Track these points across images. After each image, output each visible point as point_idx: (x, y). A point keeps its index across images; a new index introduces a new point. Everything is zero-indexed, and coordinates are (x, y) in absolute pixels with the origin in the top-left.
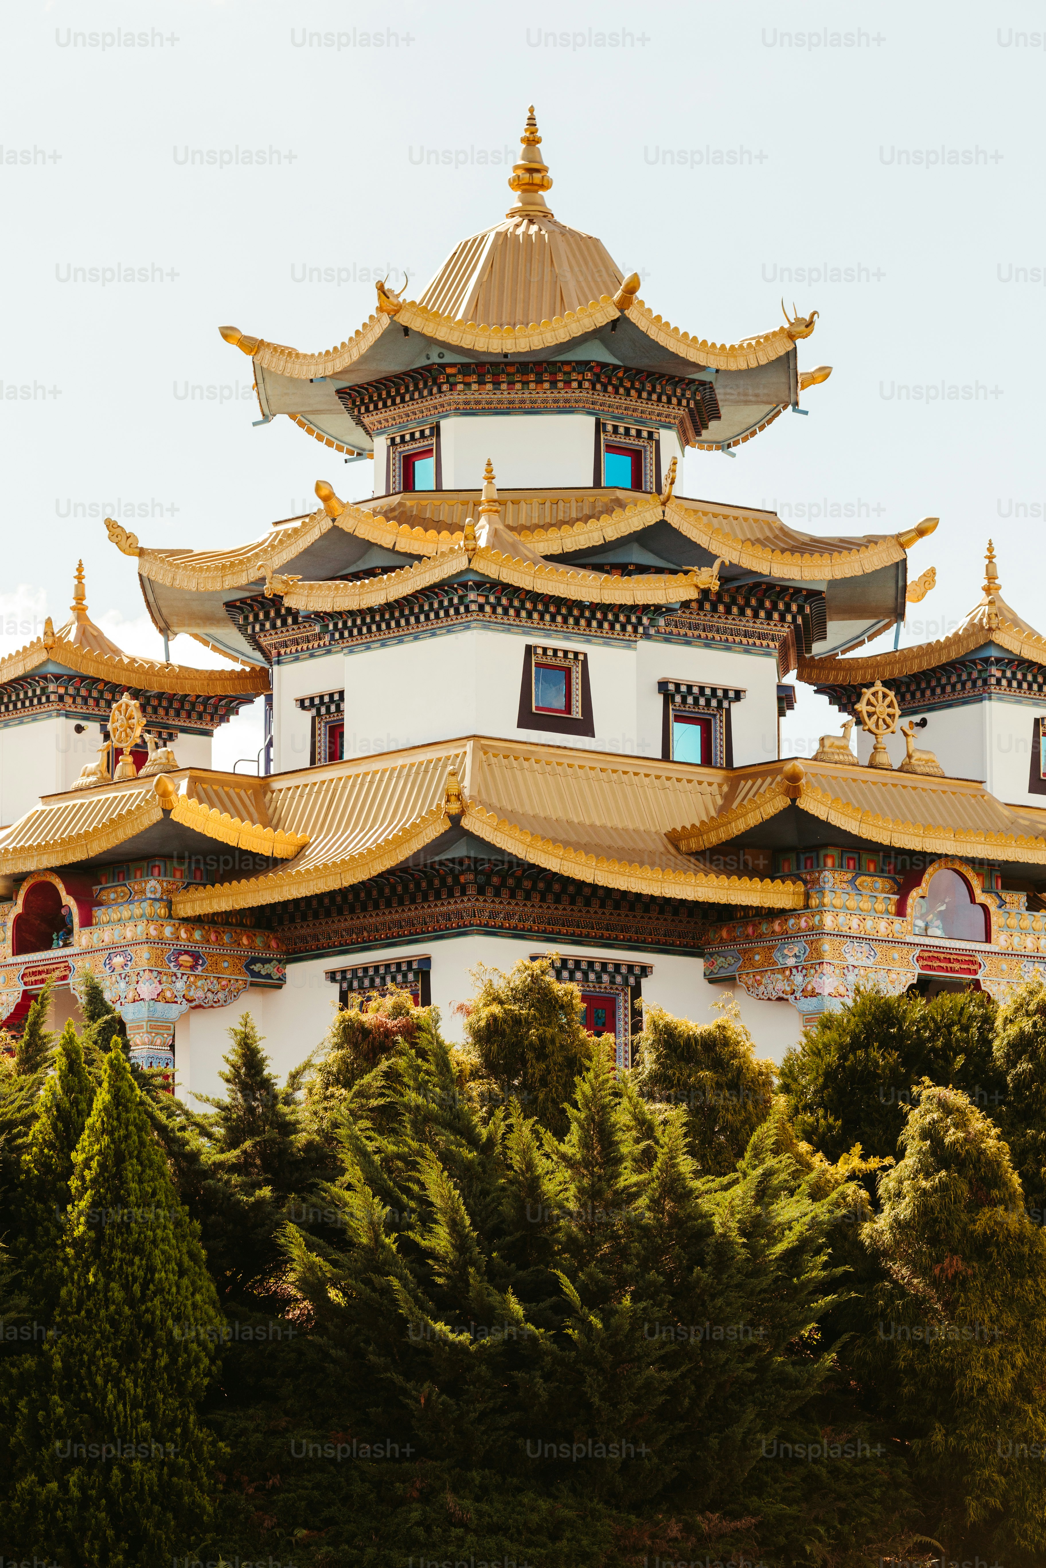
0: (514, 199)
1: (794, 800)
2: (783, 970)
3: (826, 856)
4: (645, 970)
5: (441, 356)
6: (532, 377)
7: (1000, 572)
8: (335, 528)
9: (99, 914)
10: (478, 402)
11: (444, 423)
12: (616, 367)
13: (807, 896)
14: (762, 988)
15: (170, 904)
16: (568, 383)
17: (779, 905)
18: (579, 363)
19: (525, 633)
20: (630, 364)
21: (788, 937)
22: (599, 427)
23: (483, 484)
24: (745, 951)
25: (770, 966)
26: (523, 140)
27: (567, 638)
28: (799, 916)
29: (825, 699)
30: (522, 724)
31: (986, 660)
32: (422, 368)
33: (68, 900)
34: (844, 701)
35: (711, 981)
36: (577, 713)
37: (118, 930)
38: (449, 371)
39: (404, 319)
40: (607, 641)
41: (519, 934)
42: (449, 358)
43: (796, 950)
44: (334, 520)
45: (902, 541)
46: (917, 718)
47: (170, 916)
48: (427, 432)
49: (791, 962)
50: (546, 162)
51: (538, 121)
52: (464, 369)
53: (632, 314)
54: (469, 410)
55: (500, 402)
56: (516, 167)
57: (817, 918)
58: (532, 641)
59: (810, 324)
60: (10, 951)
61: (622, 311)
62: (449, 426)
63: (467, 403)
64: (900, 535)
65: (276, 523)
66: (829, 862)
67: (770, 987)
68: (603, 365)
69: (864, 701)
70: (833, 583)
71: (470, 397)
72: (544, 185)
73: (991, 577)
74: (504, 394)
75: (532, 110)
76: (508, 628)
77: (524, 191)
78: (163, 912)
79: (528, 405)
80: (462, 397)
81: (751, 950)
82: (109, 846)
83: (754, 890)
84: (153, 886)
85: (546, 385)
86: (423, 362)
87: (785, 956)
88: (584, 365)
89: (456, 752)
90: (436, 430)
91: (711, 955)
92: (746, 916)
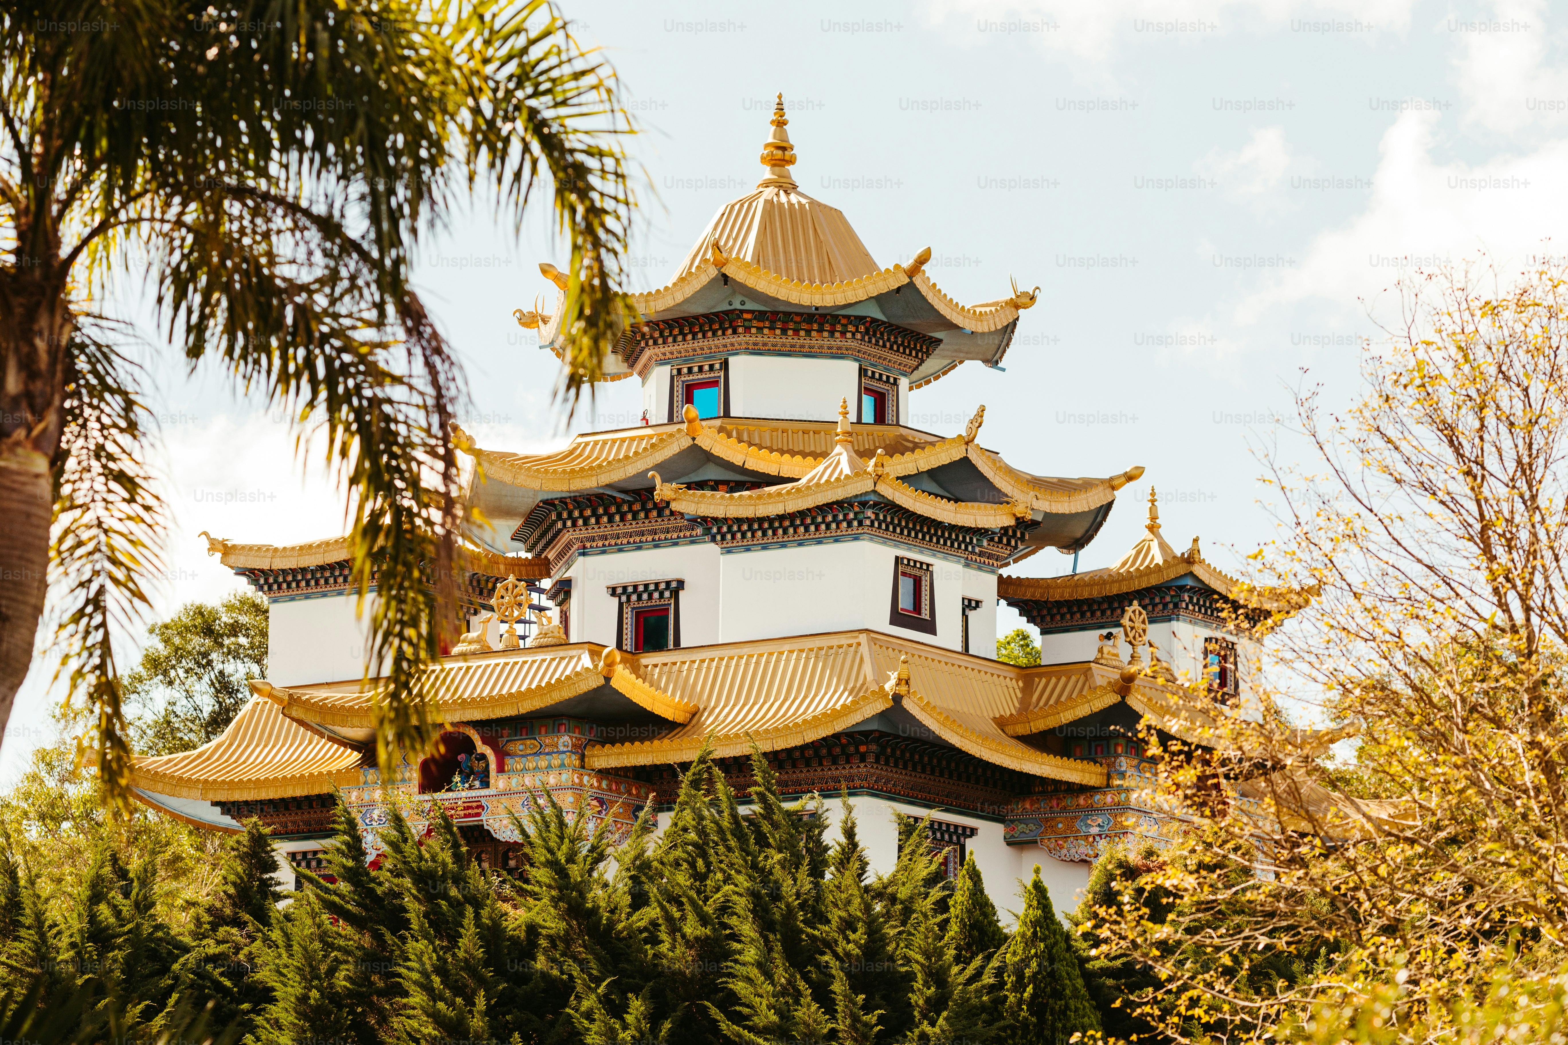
0: (767, 173)
1: (1123, 698)
2: (1087, 837)
3: (1116, 745)
4: (973, 832)
5: (743, 303)
6: (815, 326)
7: (1160, 513)
8: (695, 445)
9: (509, 762)
10: (765, 344)
11: (732, 360)
12: (883, 323)
13: (1109, 777)
14: (1064, 851)
15: (582, 758)
16: (843, 334)
17: (1092, 783)
18: (856, 317)
19: (896, 546)
20: (893, 322)
21: (1092, 810)
22: (862, 372)
23: (840, 419)
24: (1047, 820)
25: (1071, 834)
26: (773, 122)
27: (921, 552)
28: (1105, 793)
29: (1016, 611)
30: (892, 622)
31: (1182, 588)
32: (723, 312)
33: (482, 748)
34: (1035, 613)
35: (1009, 844)
36: (925, 614)
37: (540, 776)
38: (746, 316)
39: (729, 271)
40: (946, 556)
41: (891, 796)
42: (749, 306)
43: (1100, 821)
44: (694, 439)
45: (1112, 484)
46: (1105, 632)
47: (583, 767)
48: (717, 366)
49: (1095, 830)
50: (792, 141)
51: (785, 106)
52: (760, 316)
53: (918, 281)
54: (757, 351)
55: (783, 345)
56: (767, 146)
57: (1123, 796)
58: (901, 553)
59: (1032, 298)
60: (416, 790)
61: (910, 277)
62: (736, 363)
63: (755, 344)
64: (1111, 479)
65: (583, 435)
66: (1119, 750)
67: (1073, 851)
68: (874, 320)
69: (1127, 616)
70: (1047, 515)
71: (759, 339)
72: (791, 161)
73: (1154, 518)
74: (790, 339)
75: (780, 97)
76: (885, 541)
77: (774, 165)
78: (577, 763)
79: (806, 349)
80: (753, 339)
81: (1052, 819)
82: (543, 706)
83: (1076, 770)
84: (565, 740)
85: (826, 334)
86: (725, 307)
87: (1088, 826)
88: (861, 319)
89: (850, 642)
90: (725, 365)
91: (1012, 821)
92: (1056, 791)
